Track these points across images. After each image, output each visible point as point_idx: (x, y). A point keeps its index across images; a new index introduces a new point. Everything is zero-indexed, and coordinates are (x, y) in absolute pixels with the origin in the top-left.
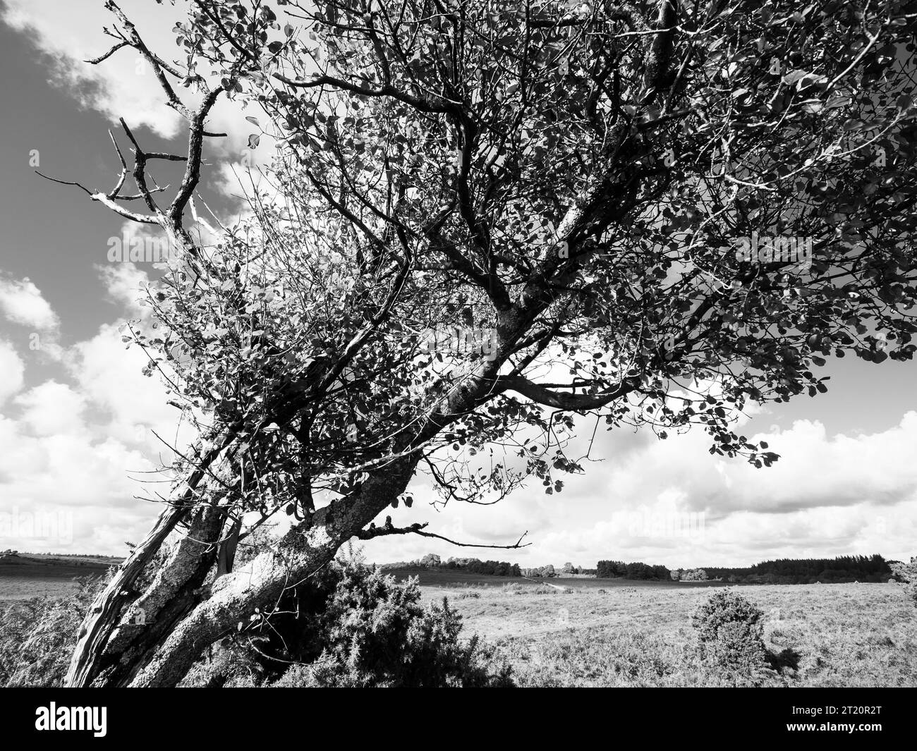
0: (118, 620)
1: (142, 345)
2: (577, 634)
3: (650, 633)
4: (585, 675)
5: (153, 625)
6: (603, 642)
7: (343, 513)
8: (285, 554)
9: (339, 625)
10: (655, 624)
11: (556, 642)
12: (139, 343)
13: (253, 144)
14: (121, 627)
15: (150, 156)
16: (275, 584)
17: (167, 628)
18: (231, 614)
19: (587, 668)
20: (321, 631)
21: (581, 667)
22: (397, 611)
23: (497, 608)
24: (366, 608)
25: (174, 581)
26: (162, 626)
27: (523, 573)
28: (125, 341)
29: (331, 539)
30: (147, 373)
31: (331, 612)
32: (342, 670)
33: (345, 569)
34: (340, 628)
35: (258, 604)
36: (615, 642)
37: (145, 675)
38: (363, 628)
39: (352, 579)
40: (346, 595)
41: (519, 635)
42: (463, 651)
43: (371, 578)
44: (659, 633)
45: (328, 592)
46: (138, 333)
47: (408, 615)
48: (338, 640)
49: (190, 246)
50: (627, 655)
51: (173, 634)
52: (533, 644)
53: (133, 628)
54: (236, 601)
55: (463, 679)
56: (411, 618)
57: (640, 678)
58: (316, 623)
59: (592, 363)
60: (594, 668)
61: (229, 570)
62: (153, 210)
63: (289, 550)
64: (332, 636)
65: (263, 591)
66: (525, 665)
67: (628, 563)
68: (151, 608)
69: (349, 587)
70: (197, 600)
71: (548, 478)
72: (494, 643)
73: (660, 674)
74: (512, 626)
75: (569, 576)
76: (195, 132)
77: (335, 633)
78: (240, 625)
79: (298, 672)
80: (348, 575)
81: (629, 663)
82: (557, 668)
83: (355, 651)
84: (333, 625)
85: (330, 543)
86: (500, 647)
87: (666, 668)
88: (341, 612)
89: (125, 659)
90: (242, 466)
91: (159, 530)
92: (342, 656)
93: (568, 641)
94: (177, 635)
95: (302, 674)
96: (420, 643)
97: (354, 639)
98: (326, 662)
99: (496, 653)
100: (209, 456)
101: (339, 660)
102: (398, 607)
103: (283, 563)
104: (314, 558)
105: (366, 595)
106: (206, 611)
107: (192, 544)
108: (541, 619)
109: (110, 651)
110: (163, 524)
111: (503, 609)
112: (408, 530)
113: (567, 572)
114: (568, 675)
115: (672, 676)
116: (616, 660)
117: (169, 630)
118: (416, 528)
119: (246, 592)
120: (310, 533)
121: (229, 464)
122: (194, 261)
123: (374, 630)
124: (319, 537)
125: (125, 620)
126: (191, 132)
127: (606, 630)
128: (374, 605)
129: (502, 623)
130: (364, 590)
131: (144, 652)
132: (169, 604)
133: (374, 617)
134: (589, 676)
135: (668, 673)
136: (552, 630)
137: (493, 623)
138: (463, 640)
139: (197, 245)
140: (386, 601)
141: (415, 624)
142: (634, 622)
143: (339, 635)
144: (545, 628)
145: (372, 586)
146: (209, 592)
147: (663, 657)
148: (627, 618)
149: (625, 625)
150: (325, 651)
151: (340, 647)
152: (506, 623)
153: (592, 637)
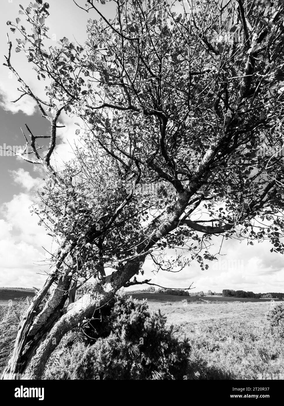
0: (32, 322)
1: (38, 214)
2: (215, 321)
3: (248, 322)
4: (220, 340)
5: (46, 324)
6: (226, 325)
7: (118, 278)
8: (95, 295)
9: (117, 321)
10: (250, 318)
11: (206, 325)
12: (36, 213)
13: (77, 133)
14: (34, 325)
15: (37, 137)
16: (92, 307)
17: (51, 325)
18: (75, 319)
19: (220, 337)
20: (109, 323)
21: (218, 336)
22: (140, 315)
23: (180, 310)
24: (127, 314)
25: (53, 306)
26: (49, 324)
27: (190, 295)
28: (31, 212)
29: (113, 288)
30: (40, 224)
31: (113, 315)
32: (119, 340)
33: (117, 297)
34: (117, 322)
35: (85, 315)
36: (232, 326)
37: (44, 344)
38: (126, 322)
39: (121, 301)
40: (118, 308)
41: (190, 321)
42: (167, 332)
43: (128, 300)
44: (251, 322)
45: (111, 307)
46: (36, 209)
47: (144, 316)
48: (116, 327)
49: (53, 172)
50: (238, 331)
51: (53, 328)
52: (196, 325)
53: (38, 325)
54: (77, 314)
55: (168, 344)
56: (145, 317)
57: (244, 342)
58: (107, 320)
59: (219, 212)
60: (223, 337)
61: (73, 301)
62: (39, 158)
63: (97, 293)
64: (114, 326)
65: (87, 310)
66: (193, 335)
67: (236, 290)
68: (45, 317)
69: (120, 305)
70: (62, 314)
71: (202, 263)
72: (179, 325)
73: (253, 340)
74: (187, 318)
75: (210, 296)
76: (53, 127)
77: (115, 324)
78: (79, 324)
79: (101, 341)
80: (119, 299)
81: (239, 335)
82: (207, 336)
83: (124, 332)
84: (114, 321)
85: (113, 290)
86: (182, 327)
87: (256, 338)
88: (117, 315)
89: (36, 338)
90: (77, 259)
91: (46, 286)
92: (119, 334)
93: (211, 325)
94: (55, 328)
95: (103, 342)
96: (150, 329)
97: (123, 327)
98: (112, 337)
99: (180, 329)
100: (64, 256)
101: (117, 336)
102: (140, 313)
103: (95, 298)
104: (107, 296)
105: (127, 308)
106: (65, 318)
107: (59, 291)
108: (199, 315)
109: (30, 335)
110: (48, 283)
111: (183, 310)
112: (143, 283)
113: (209, 294)
114: (212, 339)
115: (259, 341)
116: (233, 333)
117: (52, 326)
118: (146, 282)
119: (80, 311)
120: (105, 286)
121: (72, 258)
122: (55, 178)
123: (131, 323)
124: (108, 288)
125: (35, 322)
126: (52, 127)
127: (228, 320)
128: (130, 312)
129: (182, 316)
130: (126, 306)
131: (43, 335)
132: (51, 315)
133: (130, 317)
134: (221, 340)
135: (257, 340)
136: (204, 319)
137: (179, 316)
138: (167, 326)
139: (56, 171)
140: (135, 310)
141: (147, 320)
142: (240, 317)
143: (117, 325)
144: (201, 318)
145: (129, 304)
146: (66, 310)
147: (254, 332)
148: (237, 315)
149: (236, 318)
150: (111, 332)
151: (117, 330)
152: (184, 316)
153: (222, 323)
